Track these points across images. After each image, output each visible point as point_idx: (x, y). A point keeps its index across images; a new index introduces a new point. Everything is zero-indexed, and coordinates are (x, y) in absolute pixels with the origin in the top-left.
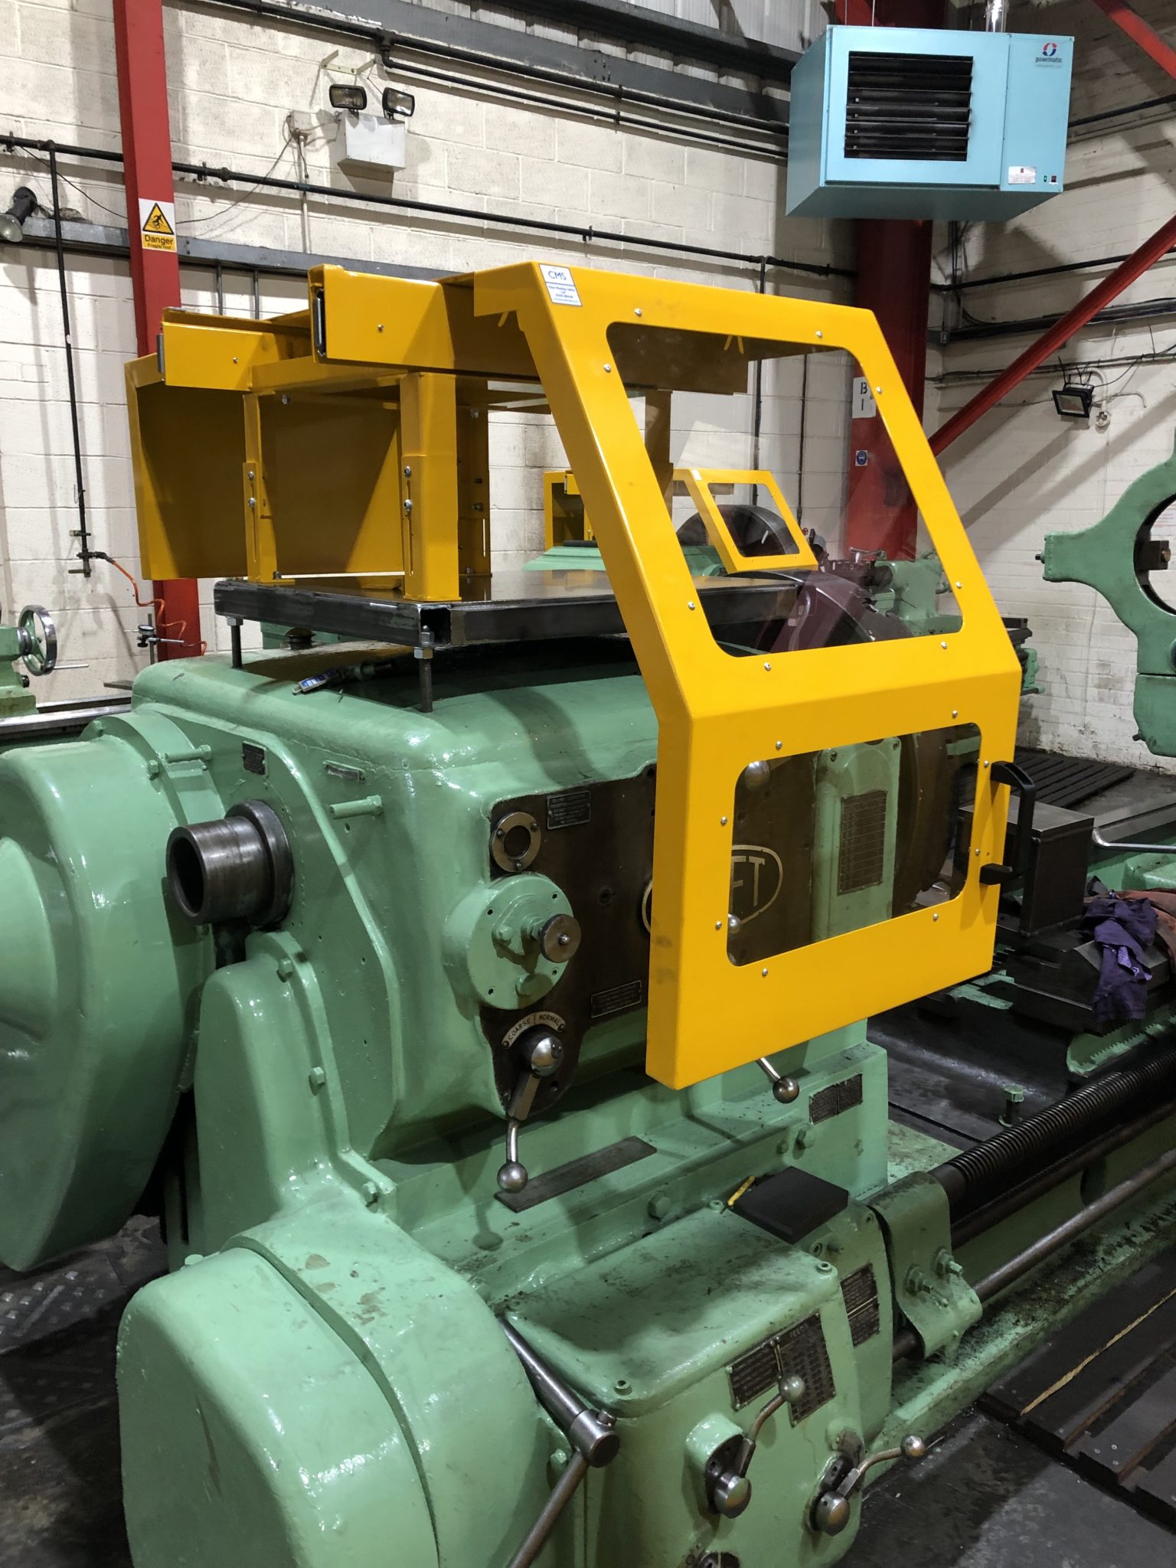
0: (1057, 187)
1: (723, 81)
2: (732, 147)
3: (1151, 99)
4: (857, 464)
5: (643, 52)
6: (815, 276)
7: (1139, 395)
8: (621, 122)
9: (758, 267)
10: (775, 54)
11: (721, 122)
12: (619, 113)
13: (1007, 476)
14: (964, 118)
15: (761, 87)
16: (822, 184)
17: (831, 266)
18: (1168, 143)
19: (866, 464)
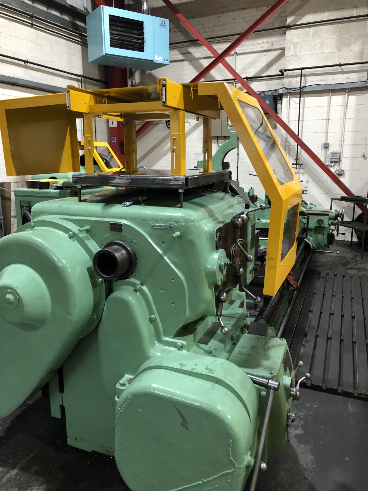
0: (168, 62)
1: (63, 16)
2: (68, 38)
3: (184, 41)
4: (112, 141)
5: (38, 4)
6: (95, 82)
7: (188, 122)
8: (34, 26)
9: (80, 78)
10: (78, 11)
11: (64, 30)
12: (33, 23)
13: (153, 146)
14: (143, 39)
15: (74, 20)
16: (104, 54)
17: (100, 79)
18: (190, 53)
19: (115, 141)
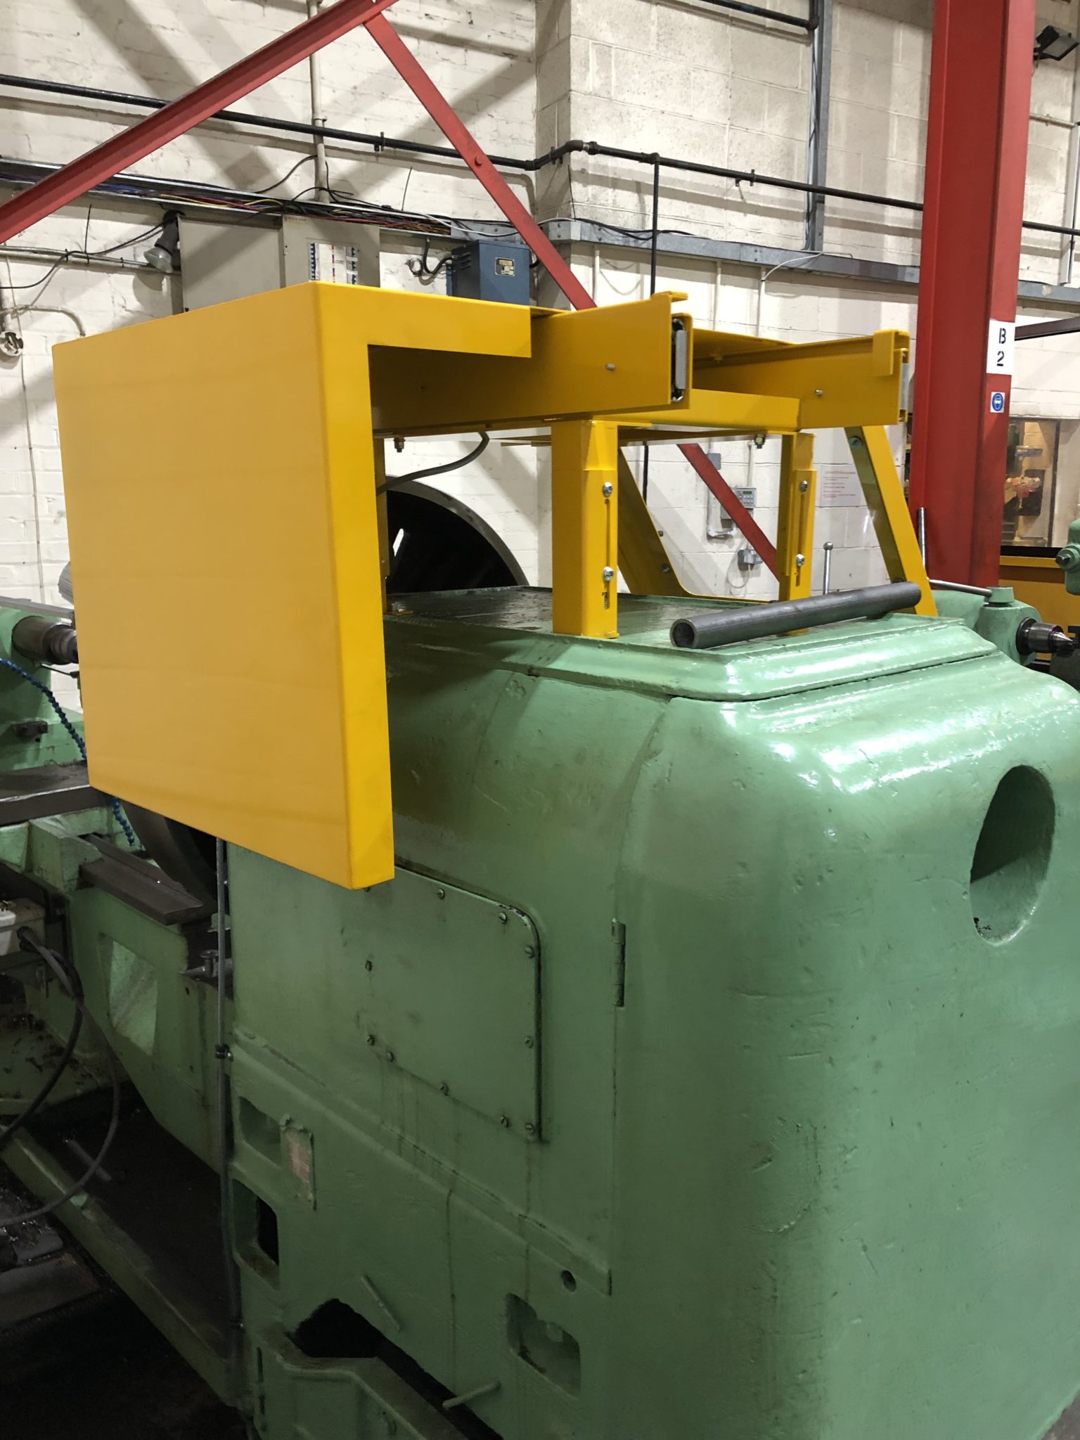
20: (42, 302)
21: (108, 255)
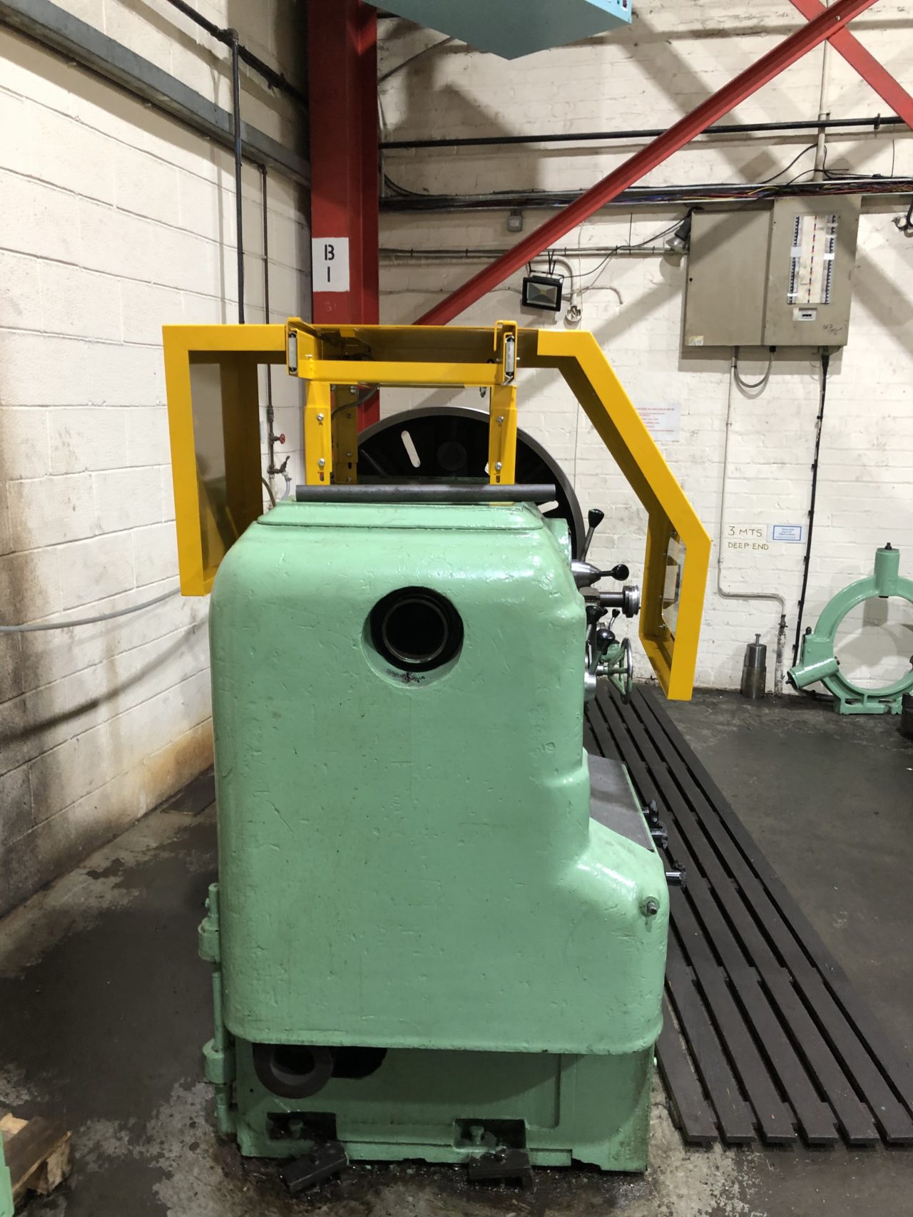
7: (615, 290)
17: (284, 77)
20: (598, 284)
21: (645, 246)
